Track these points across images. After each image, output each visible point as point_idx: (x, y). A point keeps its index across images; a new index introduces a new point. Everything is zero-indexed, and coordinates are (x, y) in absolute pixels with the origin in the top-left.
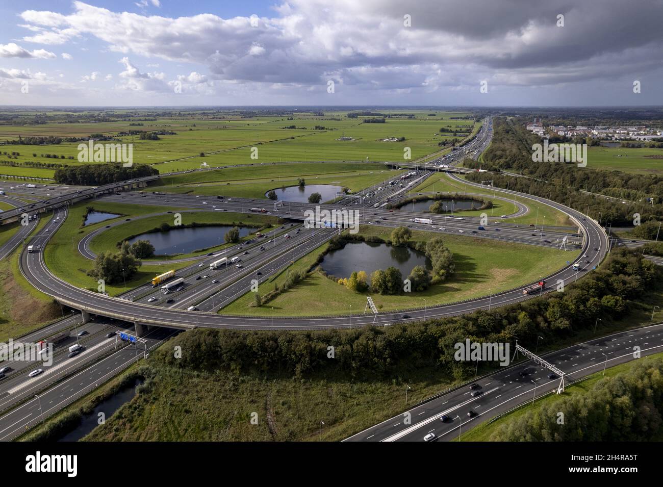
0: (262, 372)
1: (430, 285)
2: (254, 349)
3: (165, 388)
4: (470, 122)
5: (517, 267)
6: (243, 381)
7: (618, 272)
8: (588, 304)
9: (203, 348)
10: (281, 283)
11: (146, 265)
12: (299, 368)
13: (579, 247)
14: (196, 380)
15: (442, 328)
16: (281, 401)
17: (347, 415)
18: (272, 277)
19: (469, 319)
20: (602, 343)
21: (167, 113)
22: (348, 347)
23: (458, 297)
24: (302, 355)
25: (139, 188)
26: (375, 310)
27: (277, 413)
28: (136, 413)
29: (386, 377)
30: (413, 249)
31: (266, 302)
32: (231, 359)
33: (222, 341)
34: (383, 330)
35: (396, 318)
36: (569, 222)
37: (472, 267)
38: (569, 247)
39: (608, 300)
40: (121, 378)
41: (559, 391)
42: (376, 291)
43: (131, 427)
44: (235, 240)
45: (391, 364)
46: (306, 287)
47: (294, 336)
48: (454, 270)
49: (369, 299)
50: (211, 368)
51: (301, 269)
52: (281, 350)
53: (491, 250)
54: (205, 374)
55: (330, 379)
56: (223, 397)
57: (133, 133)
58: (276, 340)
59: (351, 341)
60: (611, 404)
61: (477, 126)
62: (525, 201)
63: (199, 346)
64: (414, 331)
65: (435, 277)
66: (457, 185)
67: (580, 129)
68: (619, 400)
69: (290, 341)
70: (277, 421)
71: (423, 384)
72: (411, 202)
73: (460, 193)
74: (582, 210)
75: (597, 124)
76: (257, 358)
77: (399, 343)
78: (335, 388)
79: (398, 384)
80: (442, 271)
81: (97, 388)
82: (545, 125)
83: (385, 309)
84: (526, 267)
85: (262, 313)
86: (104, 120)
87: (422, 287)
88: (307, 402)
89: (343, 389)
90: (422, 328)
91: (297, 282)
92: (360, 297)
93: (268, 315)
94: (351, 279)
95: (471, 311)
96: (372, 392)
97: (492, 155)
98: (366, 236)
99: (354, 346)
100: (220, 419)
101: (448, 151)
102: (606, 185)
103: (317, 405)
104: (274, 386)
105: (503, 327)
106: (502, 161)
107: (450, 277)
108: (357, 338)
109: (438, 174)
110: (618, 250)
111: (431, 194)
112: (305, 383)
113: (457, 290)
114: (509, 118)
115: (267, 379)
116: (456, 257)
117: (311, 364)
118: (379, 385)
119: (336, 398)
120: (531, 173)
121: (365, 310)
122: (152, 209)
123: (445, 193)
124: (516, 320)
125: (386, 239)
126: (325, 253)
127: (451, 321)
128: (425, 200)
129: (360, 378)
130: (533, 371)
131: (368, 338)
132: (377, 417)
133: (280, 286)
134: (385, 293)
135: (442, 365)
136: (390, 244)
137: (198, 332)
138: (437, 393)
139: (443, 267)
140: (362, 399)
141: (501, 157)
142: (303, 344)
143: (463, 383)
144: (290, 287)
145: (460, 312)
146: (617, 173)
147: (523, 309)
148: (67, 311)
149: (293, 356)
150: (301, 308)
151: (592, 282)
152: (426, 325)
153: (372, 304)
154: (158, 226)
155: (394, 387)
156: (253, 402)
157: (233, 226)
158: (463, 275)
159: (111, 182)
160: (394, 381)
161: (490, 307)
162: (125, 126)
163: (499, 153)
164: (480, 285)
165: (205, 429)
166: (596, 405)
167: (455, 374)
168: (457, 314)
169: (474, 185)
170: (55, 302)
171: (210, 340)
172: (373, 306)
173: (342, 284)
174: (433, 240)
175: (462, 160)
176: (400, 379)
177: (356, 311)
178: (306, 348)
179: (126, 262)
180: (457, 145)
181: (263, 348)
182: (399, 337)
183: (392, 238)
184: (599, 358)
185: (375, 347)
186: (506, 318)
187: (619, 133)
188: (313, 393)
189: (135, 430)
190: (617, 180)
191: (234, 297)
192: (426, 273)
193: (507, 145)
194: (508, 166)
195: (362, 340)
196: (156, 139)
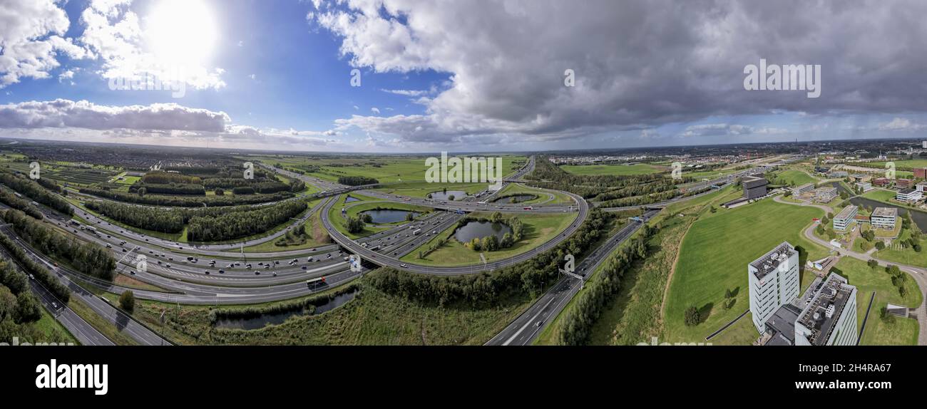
0: (420, 301)
1: (514, 243)
2: (417, 285)
3: (368, 299)
4: (525, 158)
5: (554, 226)
6: (409, 306)
7: (594, 218)
8: (586, 237)
9: (390, 279)
10: (433, 245)
11: (368, 227)
12: (442, 301)
13: (577, 210)
14: (384, 299)
15: (522, 267)
16: (431, 323)
17: (471, 335)
18: (428, 242)
19: (535, 260)
20: (594, 255)
21: (385, 156)
22: (470, 286)
23: (528, 248)
24: (444, 292)
25: (369, 189)
26: (485, 262)
27: (428, 332)
28: (352, 309)
29: (494, 305)
30: (503, 223)
31: (425, 256)
32: (404, 290)
33: (400, 277)
34: (490, 273)
35: (497, 265)
36: (572, 200)
37: (533, 230)
38: (573, 211)
39: (593, 233)
40: (349, 285)
41: (582, 288)
42: (485, 250)
43: (349, 317)
44: (411, 219)
45: (496, 296)
46: (446, 248)
47: (439, 279)
48: (525, 233)
49: (481, 254)
50: (393, 293)
51: (444, 238)
52: (431, 288)
53: (540, 220)
54: (389, 296)
55: (460, 309)
56: (398, 314)
57: (371, 164)
58: (429, 281)
59: (472, 283)
60: (602, 284)
61: (528, 160)
62: (552, 193)
63: (387, 278)
64: (507, 273)
65: (516, 238)
66: (522, 188)
67: (569, 159)
68: (605, 280)
69: (437, 282)
70: (428, 338)
71: (514, 307)
72: (500, 198)
73: (524, 192)
74: (576, 193)
75: (575, 156)
76: (418, 292)
77: (499, 282)
78: (463, 315)
79: (501, 309)
80: (519, 234)
81: (337, 287)
82: (555, 158)
83: (491, 260)
84: (557, 225)
85: (421, 263)
86: (360, 158)
87: (509, 245)
88: (446, 325)
89: (468, 316)
90: (511, 270)
91: (442, 245)
92: (477, 254)
93: (425, 264)
94: (471, 243)
95: (535, 255)
96: (486, 317)
97: (536, 173)
98: (478, 218)
99: (474, 285)
100: (394, 329)
101: (515, 173)
102: (582, 182)
103: (452, 327)
104: (427, 312)
105: (551, 261)
106: (541, 175)
107: (523, 237)
108: (475, 280)
109: (512, 183)
110: (592, 209)
111: (510, 193)
112: (445, 311)
113: (528, 244)
114: (541, 156)
115: (423, 307)
116: (525, 225)
117: (448, 298)
118: (489, 311)
119: (464, 322)
120: (553, 179)
121: (479, 262)
122: (374, 199)
123: (517, 193)
124: (557, 255)
125: (489, 219)
126: (456, 228)
127: (526, 263)
128: (507, 197)
129: (478, 308)
130: (568, 281)
131: (481, 280)
132: (489, 335)
133: (432, 246)
134: (490, 250)
135: (524, 292)
136: (491, 221)
137: (388, 269)
138: (523, 311)
139: (519, 232)
140: (479, 322)
141: (540, 173)
142: (444, 284)
143: (536, 300)
144: (437, 248)
145: (530, 257)
146: (585, 176)
147: (559, 248)
148: (332, 241)
149: (438, 292)
150: (443, 261)
151: (585, 226)
152: (513, 268)
153: (483, 257)
154: (376, 207)
155: (498, 311)
156: (413, 321)
157: (410, 211)
158: (529, 235)
159: (359, 185)
160: (498, 307)
161: (543, 251)
162: (367, 160)
163: (539, 172)
164: (537, 239)
165: (385, 333)
166: (598, 289)
167: (531, 296)
168: (528, 258)
169: (529, 187)
170: (329, 236)
171: (394, 275)
172: (484, 259)
173: (466, 246)
174: (513, 218)
175: (523, 176)
176: (501, 305)
177: (473, 263)
178: (446, 287)
179: (360, 223)
180: (520, 169)
181: (422, 286)
182: (499, 277)
183: (492, 218)
184: (594, 262)
185: (486, 286)
186: (552, 255)
187: (583, 159)
188: (450, 318)
189: (351, 319)
190: (585, 179)
191: (408, 251)
192: (511, 236)
193: (542, 168)
194: (543, 178)
195: (478, 281)
196: (379, 167)
